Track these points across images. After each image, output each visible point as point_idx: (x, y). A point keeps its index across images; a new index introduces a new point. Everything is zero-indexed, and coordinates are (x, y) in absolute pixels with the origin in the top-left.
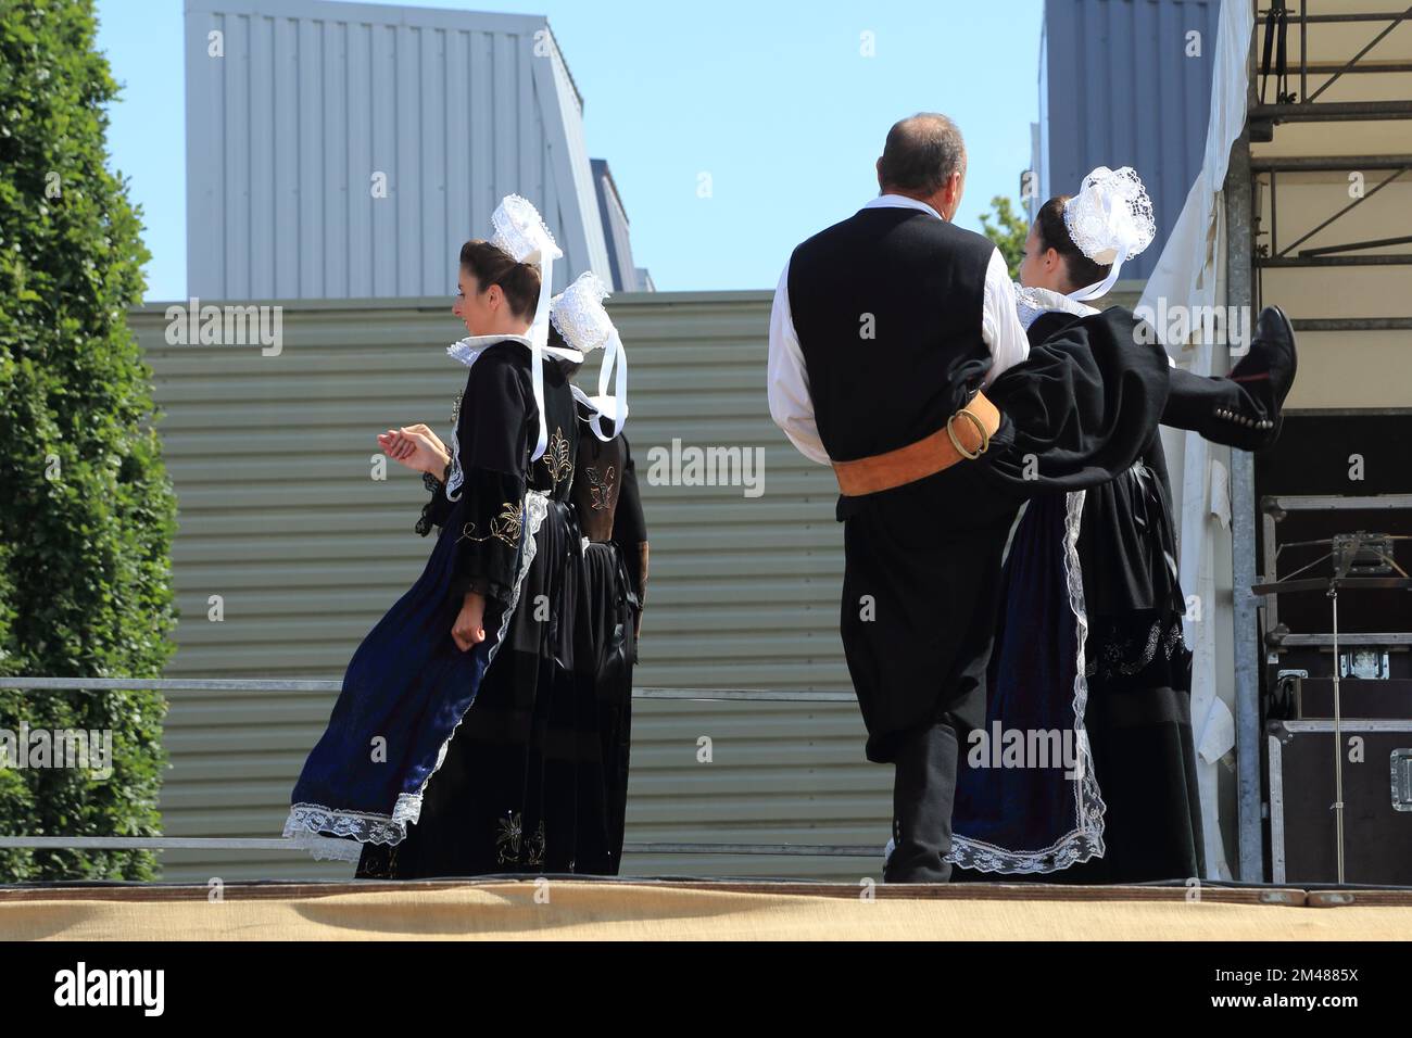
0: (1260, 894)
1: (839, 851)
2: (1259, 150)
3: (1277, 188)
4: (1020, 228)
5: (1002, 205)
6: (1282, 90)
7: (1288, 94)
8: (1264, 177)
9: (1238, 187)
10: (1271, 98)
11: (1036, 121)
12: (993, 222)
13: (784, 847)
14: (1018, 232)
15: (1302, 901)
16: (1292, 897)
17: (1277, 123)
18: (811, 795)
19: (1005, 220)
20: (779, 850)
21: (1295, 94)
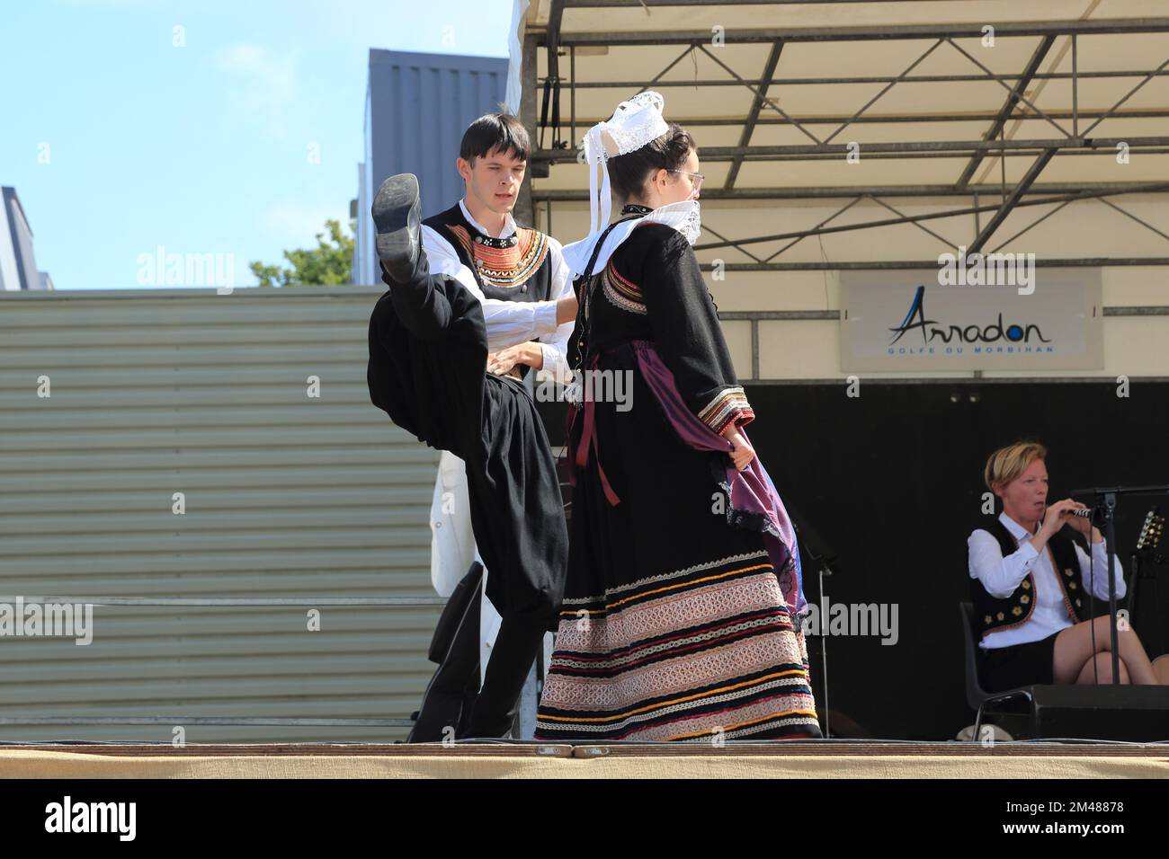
0: (537, 749)
1: (201, 721)
2: (539, 184)
3: (552, 213)
4: (348, 243)
5: (334, 227)
6: (556, 139)
7: (561, 142)
8: (542, 205)
9: (522, 212)
10: (548, 145)
11: (362, 160)
12: (327, 239)
13: (156, 719)
14: (346, 246)
15: (569, 753)
16: (562, 751)
17: (552, 164)
18: (178, 679)
19: (335, 237)
20: (153, 721)
21: (566, 142)
